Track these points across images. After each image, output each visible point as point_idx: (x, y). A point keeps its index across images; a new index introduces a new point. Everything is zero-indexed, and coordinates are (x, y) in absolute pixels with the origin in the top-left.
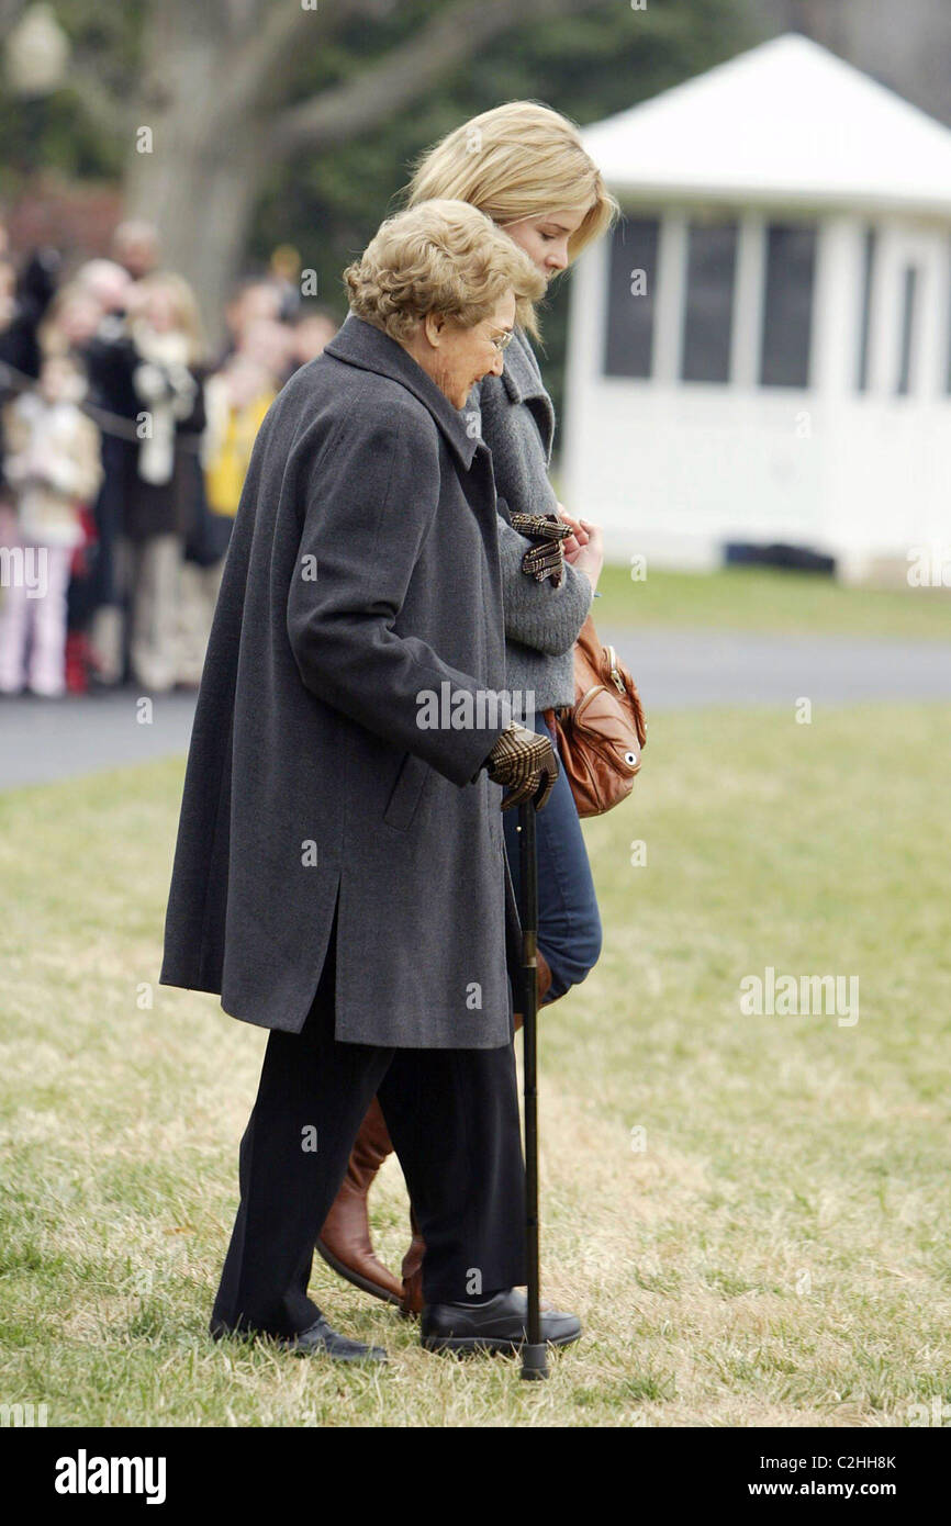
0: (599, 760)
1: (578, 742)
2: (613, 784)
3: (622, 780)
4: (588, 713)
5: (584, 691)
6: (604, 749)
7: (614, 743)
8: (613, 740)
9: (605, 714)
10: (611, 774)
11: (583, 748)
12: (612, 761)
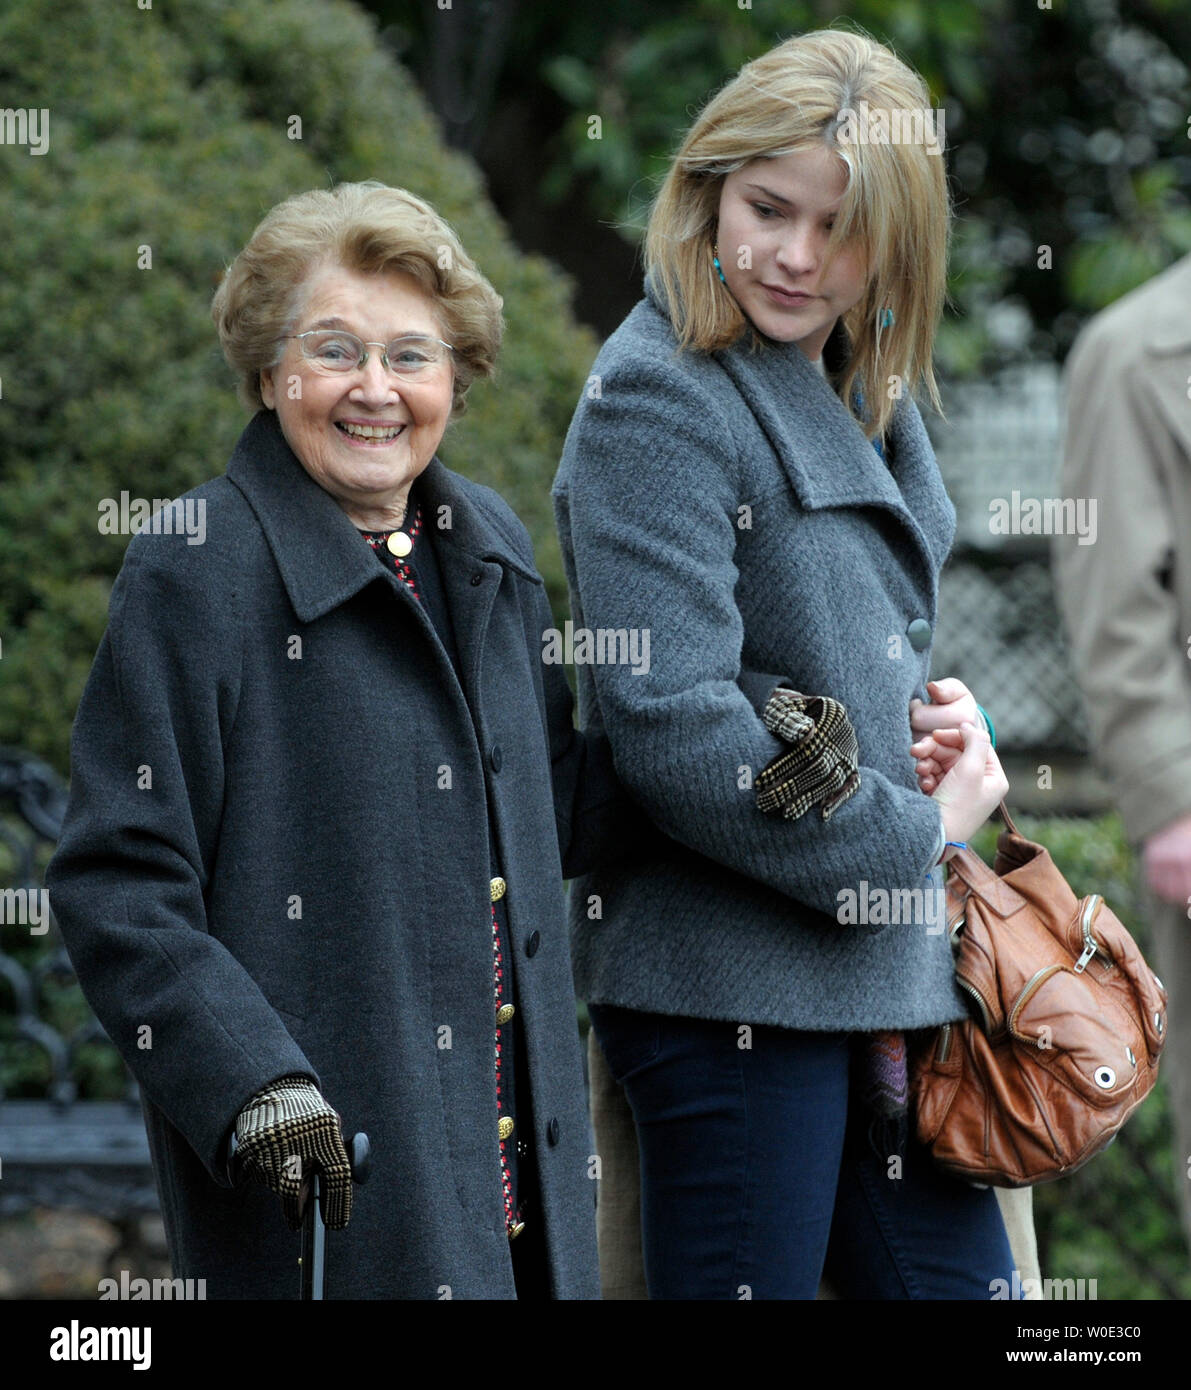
0: (1056, 1086)
1: (1022, 1060)
2: (1079, 1120)
3: (1092, 1113)
4: (1034, 1010)
5: (1027, 976)
6: (1061, 1067)
7: (1074, 1054)
8: (1073, 1050)
9: (1058, 1011)
10: (1076, 1106)
11: (1029, 1068)
12: (1073, 1085)
